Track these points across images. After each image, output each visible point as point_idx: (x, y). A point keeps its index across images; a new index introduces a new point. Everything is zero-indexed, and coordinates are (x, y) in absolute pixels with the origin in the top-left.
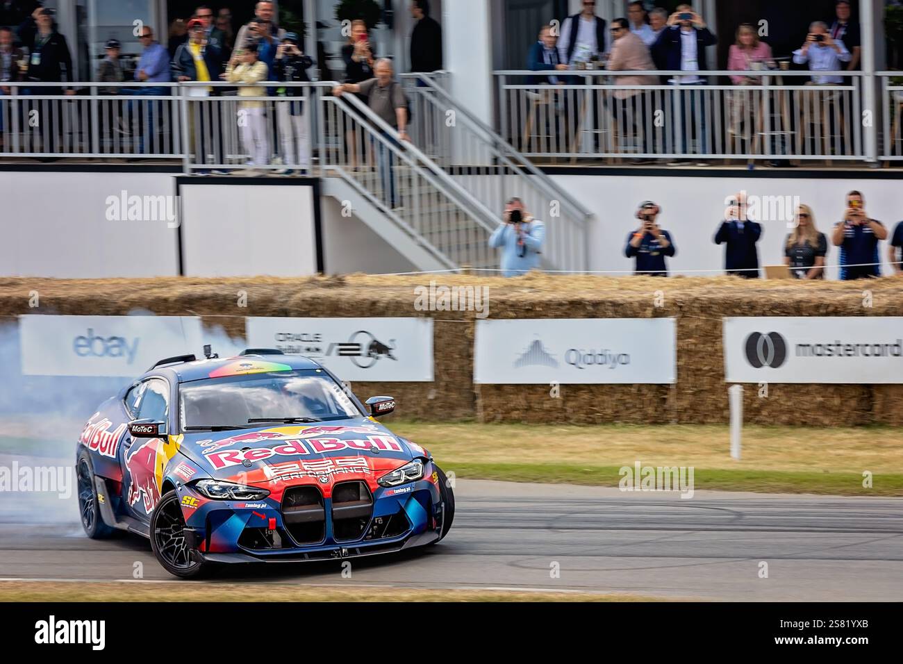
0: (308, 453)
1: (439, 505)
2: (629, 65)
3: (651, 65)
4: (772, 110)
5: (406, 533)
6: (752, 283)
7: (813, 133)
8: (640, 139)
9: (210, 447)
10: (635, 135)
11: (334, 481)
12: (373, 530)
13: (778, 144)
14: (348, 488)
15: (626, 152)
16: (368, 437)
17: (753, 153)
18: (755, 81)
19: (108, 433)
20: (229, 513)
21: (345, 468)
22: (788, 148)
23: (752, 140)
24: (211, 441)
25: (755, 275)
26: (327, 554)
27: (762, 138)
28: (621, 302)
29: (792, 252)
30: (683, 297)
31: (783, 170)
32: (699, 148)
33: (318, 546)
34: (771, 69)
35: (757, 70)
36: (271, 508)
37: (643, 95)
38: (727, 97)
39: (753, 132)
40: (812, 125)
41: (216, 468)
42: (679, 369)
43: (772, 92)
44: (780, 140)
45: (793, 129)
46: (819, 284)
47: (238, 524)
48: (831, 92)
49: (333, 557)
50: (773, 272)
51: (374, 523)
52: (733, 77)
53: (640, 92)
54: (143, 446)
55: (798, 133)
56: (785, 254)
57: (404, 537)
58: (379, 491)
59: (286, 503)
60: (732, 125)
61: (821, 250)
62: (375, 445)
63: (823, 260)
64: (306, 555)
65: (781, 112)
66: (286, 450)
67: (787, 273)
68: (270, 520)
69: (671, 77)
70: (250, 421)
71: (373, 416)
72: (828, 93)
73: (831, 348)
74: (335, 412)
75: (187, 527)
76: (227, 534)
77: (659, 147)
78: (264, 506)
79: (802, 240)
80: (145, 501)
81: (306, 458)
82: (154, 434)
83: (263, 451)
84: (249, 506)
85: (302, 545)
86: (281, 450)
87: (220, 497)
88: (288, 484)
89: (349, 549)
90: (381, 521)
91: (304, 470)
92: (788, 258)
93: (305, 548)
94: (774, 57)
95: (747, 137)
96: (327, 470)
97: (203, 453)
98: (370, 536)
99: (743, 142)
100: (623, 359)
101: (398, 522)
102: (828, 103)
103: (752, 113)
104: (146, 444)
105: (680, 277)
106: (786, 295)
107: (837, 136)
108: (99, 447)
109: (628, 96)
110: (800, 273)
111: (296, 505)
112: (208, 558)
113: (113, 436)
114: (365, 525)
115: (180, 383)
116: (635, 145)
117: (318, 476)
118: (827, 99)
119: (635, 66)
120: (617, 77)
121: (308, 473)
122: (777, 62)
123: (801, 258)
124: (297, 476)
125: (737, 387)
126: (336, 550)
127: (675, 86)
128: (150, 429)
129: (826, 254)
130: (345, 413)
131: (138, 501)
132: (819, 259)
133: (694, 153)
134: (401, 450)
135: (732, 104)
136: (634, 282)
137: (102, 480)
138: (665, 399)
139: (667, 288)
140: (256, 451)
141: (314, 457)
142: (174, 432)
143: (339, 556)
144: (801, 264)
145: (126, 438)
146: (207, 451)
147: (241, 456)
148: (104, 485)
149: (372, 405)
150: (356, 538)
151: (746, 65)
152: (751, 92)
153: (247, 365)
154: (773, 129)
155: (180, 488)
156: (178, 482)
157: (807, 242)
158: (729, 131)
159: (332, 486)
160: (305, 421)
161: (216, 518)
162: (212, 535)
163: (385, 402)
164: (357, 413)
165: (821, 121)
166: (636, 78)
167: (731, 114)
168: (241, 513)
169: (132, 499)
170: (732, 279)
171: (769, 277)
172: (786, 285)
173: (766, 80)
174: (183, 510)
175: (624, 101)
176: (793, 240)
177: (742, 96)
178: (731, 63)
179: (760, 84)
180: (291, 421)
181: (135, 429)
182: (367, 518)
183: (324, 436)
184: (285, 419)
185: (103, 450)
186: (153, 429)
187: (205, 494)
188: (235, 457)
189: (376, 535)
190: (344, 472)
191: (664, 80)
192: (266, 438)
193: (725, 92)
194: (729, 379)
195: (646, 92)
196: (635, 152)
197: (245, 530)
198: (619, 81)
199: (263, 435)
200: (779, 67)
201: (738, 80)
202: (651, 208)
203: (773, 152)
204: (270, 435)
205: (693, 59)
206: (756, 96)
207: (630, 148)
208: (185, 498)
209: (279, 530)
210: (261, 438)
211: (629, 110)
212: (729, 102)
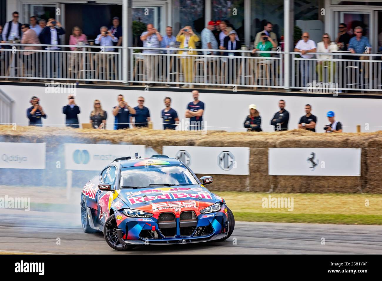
0: (171, 198)
1: (227, 223)
2: (30, 42)
3: (38, 42)
4: (86, 62)
5: (212, 234)
6: (76, 130)
7: (102, 71)
8: (33, 71)
9: (130, 195)
10: (31, 70)
11: (181, 211)
12: (198, 232)
13: (88, 75)
14: (187, 214)
15: (28, 76)
16: (198, 193)
17: (78, 78)
18: (80, 49)
19: (93, 189)
20: (136, 223)
21: (186, 206)
22: (92, 76)
23: (78, 73)
24: (131, 192)
25: (78, 127)
26: (177, 242)
27: (82, 72)
28: (24, 136)
29: (93, 118)
30: (49, 135)
31: (90, 85)
32: (57, 76)
33: (173, 238)
34: (87, 45)
35: (80, 45)
36: (154, 221)
37: (35, 54)
38: (69, 56)
39: (78, 70)
40: (102, 68)
41: (131, 204)
43: (86, 54)
44: (89, 73)
45: (94, 69)
46: (103, 131)
47: (139, 228)
48: (110, 55)
49: (179, 243)
50: (85, 126)
51: (198, 230)
52: (71, 48)
53: (34, 53)
54: (105, 194)
55: (96, 71)
56: (90, 119)
57: (211, 236)
58: (200, 216)
59: (160, 220)
60: (70, 67)
61: (105, 117)
62: (200, 196)
63: (105, 121)
64: (168, 242)
65: (90, 62)
66: (162, 197)
67: (91, 126)
68: (153, 226)
69: (46, 47)
70: (150, 185)
71: (203, 184)
72: (109, 55)
73: (108, 157)
74: (187, 182)
75: (118, 229)
76: (135, 232)
77: (41, 75)
78: (151, 220)
79: (97, 113)
80: (105, 217)
81: (170, 201)
82: (109, 189)
83: (152, 197)
84: (144, 220)
85: (166, 237)
86: (160, 197)
87: (132, 216)
88: (161, 212)
89: (186, 240)
90: (201, 228)
91: (168, 206)
92: (92, 120)
93: (168, 239)
94: (88, 40)
95: (76, 72)
96: (179, 206)
97: (127, 197)
98: (197, 235)
99: (74, 73)
100: (25, 159)
101: (208, 229)
102: (109, 59)
103: (78, 62)
104: (107, 193)
105: (48, 127)
106: (90, 135)
107: (112, 72)
108: (89, 195)
109: (29, 54)
110: (96, 126)
111: (165, 220)
112: (126, 242)
113: (94, 191)
114: (194, 230)
115: (121, 168)
116: (31, 74)
117: (174, 209)
118: (108, 57)
119: (33, 42)
120: (25, 46)
121: (170, 207)
122: (89, 42)
123: (97, 120)
124: (165, 208)
125: (70, 171)
126: (181, 240)
127: (48, 51)
128: (107, 187)
129: (107, 119)
130: (191, 183)
131: (103, 217)
132: (104, 121)
133: (55, 77)
134: (212, 199)
135: (70, 59)
136: (30, 129)
137: (89, 209)
138: (40, 175)
139: (43, 131)
140: (149, 198)
141: (173, 200)
142: (117, 189)
143: (182, 243)
144: (97, 123)
145: (99, 191)
146: (129, 197)
147: (143, 199)
148: (90, 210)
149: (203, 180)
150: (190, 235)
151: (76, 43)
152: (78, 54)
153: (151, 161)
154: (86, 69)
155: (116, 212)
156: (115, 209)
157: (99, 114)
158: (69, 69)
159: (180, 212)
160: (173, 185)
161: (130, 225)
162: (128, 232)
163: (208, 179)
164: (196, 183)
165: (106, 66)
166: (33, 47)
167: (70, 62)
168: (141, 223)
169: (101, 217)
170: (69, 129)
171: (84, 128)
172: (90, 131)
173: (84, 49)
174: (117, 221)
175: (27, 56)
176: (93, 114)
177: (74, 55)
178: (71, 42)
179: (82, 51)
180: (167, 185)
181: (101, 187)
182: (195, 227)
183: (179, 192)
184: (165, 184)
185: (90, 196)
186: (108, 187)
187: (126, 215)
188: (140, 200)
189: (199, 235)
190: (185, 207)
191: (44, 48)
192: (155, 192)
193: (68, 54)
194: (67, 168)
195: (36, 53)
196: (31, 77)
197: (142, 231)
198: (26, 48)
199: (154, 191)
200: (89, 44)
201: (73, 49)
202: (36, 99)
203: (86, 78)
204: (157, 191)
205: (55, 40)
206: (80, 55)
207: (29, 75)
208: (118, 216)
209: (157, 231)
210: (152, 192)
211: (29, 60)
212: (69, 58)
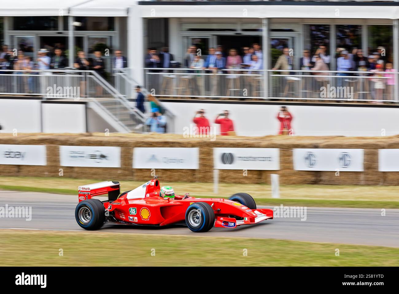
28: (181, 142)
42: (200, 164)
100: (181, 161)
106: (234, 141)
138: (194, 174)
172: (235, 138)
194: (215, 168)
